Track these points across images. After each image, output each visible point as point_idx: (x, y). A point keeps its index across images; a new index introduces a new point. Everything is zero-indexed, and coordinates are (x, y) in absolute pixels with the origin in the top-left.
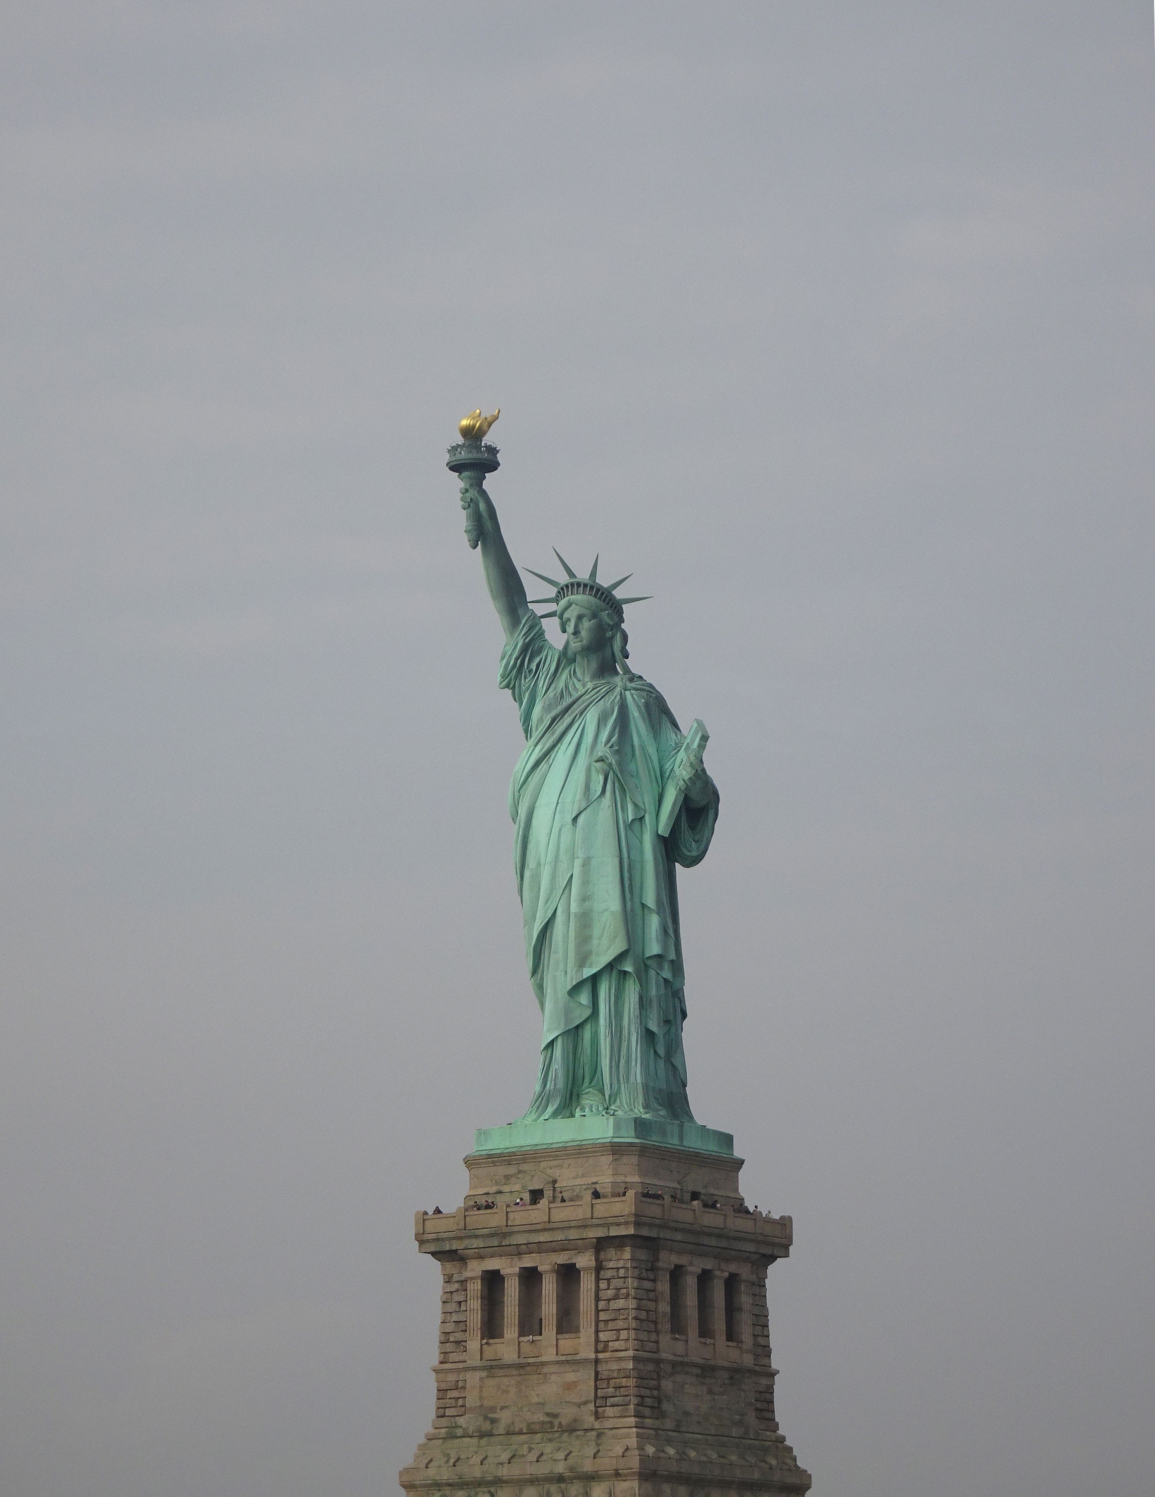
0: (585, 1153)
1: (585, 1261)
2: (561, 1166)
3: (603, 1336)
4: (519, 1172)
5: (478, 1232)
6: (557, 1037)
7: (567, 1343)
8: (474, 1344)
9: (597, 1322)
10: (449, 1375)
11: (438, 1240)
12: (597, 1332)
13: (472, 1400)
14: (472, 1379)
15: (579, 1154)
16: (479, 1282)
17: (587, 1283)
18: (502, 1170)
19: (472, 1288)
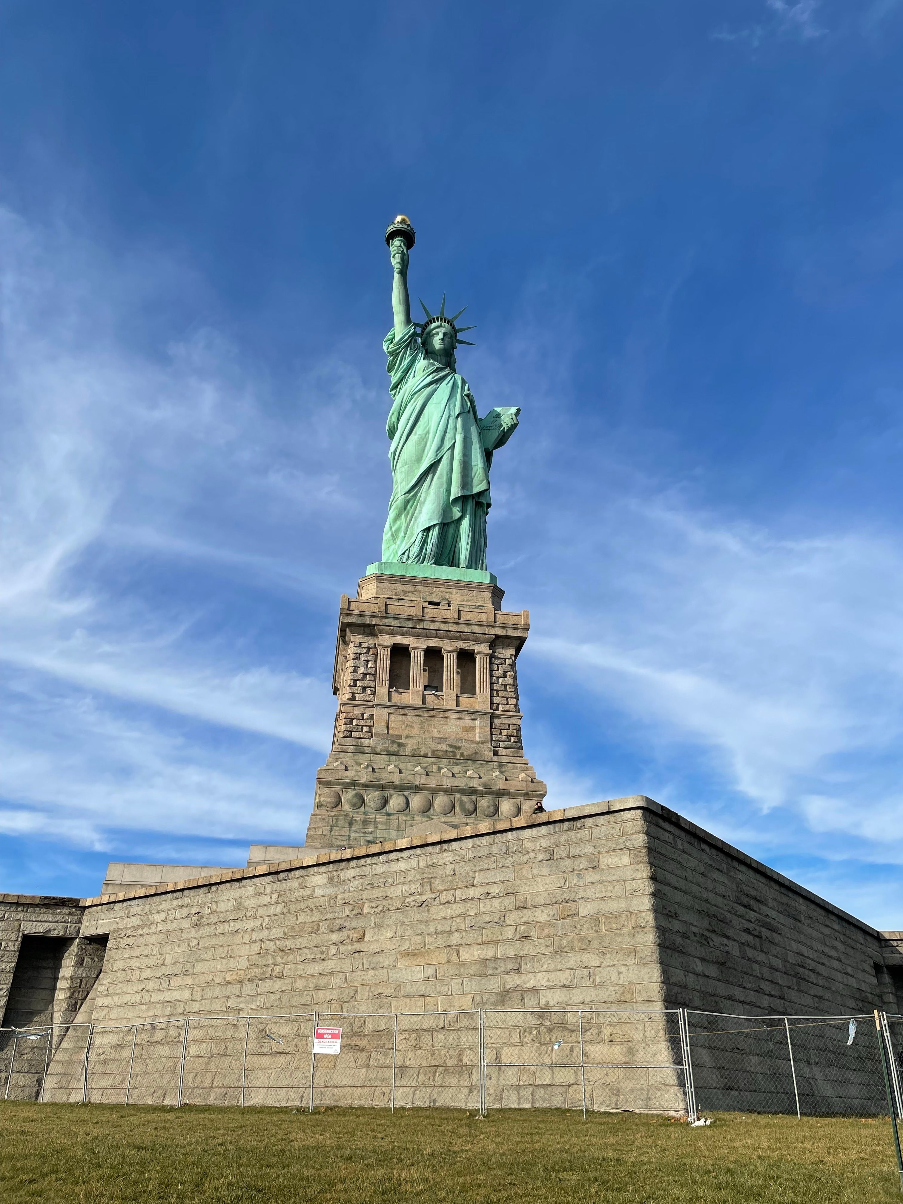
0: (470, 587)
1: (481, 649)
2: (450, 593)
3: (496, 700)
4: (416, 591)
5: (396, 616)
6: (434, 526)
7: (466, 702)
8: (382, 690)
9: (492, 690)
10: (356, 708)
11: (360, 615)
12: (492, 696)
13: (379, 727)
14: (380, 714)
15: (467, 587)
16: (389, 650)
17: (481, 665)
18: (401, 587)
19: (382, 652)
